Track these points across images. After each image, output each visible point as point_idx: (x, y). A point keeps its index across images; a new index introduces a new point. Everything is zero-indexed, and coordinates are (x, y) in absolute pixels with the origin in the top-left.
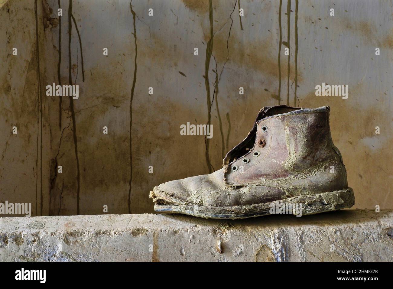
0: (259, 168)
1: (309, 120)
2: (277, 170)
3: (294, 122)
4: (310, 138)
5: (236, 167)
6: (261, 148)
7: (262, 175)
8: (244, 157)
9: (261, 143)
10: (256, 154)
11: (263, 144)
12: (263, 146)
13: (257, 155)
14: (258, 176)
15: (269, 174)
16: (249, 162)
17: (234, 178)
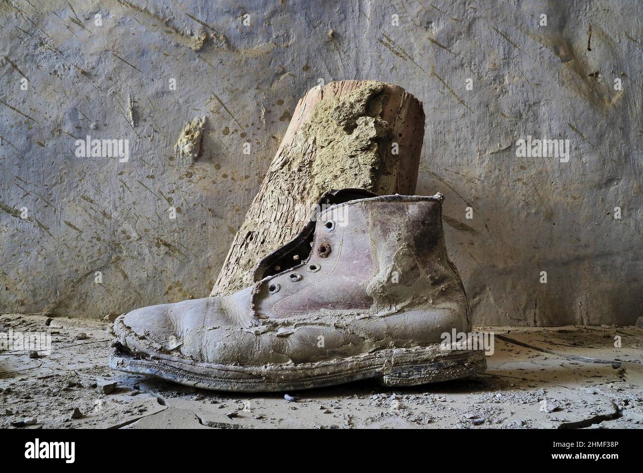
0: (320, 290)
1: (410, 211)
2: (354, 294)
3: (384, 212)
4: (412, 243)
5: (276, 286)
6: (322, 259)
7: (325, 305)
8: (291, 271)
9: (323, 249)
10: (313, 268)
11: (326, 252)
12: (327, 256)
13: (316, 270)
14: (316, 304)
15: (337, 303)
16: (299, 280)
17: (271, 306)
